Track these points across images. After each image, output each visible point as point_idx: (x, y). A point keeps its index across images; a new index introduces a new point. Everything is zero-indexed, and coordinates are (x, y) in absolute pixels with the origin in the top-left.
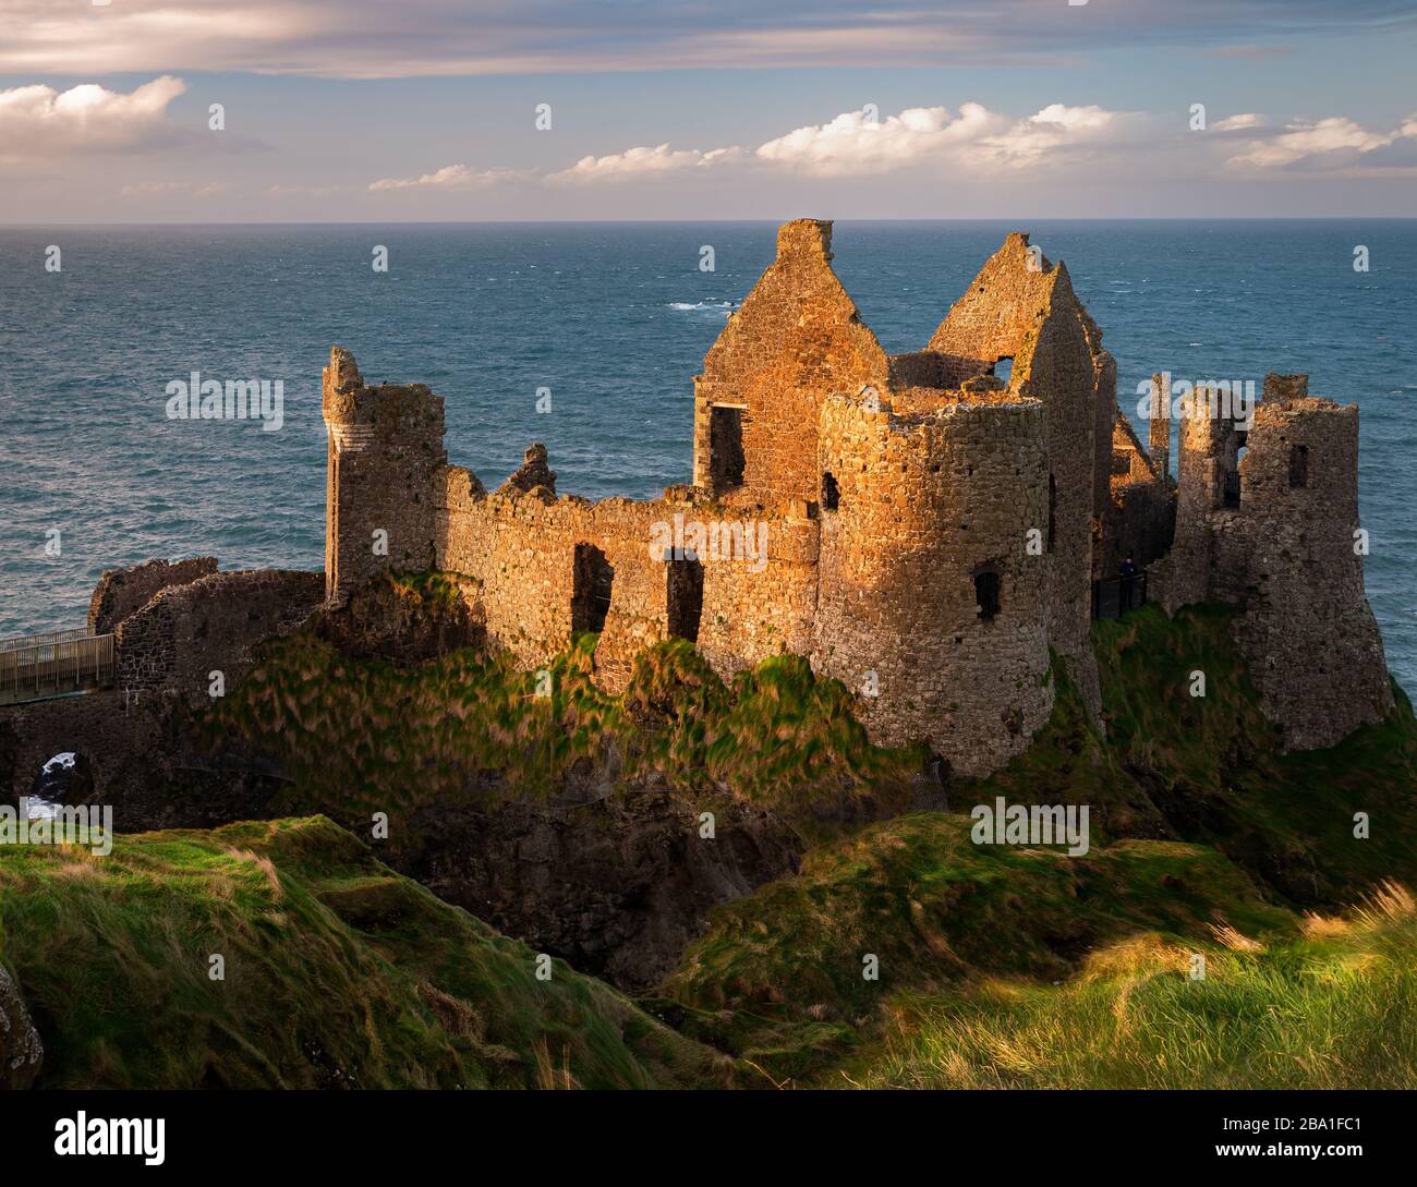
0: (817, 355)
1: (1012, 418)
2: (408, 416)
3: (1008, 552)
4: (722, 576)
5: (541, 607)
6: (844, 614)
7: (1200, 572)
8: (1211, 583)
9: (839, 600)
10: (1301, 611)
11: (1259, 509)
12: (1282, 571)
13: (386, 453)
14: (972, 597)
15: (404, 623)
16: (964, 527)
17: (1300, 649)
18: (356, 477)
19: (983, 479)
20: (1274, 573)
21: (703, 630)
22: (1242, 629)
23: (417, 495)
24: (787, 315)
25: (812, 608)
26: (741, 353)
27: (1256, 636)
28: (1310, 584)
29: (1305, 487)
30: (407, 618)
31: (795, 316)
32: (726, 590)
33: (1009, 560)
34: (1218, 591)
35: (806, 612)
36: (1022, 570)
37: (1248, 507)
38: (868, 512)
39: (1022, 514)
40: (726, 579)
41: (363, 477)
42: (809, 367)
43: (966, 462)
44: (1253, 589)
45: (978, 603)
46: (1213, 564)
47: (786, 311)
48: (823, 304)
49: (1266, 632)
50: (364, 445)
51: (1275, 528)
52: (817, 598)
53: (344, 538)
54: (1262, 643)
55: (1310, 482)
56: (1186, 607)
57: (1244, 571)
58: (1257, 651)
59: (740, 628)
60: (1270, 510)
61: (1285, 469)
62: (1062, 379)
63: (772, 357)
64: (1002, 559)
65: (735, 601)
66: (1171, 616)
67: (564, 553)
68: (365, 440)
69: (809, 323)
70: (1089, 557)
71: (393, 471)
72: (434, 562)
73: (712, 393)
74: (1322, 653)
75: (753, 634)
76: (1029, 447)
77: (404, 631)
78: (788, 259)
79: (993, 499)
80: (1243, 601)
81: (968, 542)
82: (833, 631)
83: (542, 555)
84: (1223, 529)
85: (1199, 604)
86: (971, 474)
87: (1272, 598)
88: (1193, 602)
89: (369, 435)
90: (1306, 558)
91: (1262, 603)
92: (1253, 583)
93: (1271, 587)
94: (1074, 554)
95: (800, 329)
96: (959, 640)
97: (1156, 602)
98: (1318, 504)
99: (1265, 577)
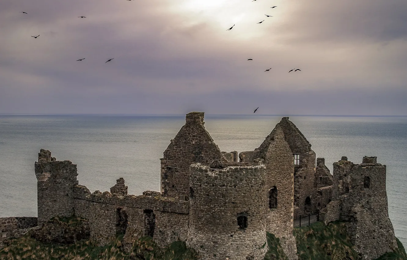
0: (198, 152)
1: (249, 171)
2: (63, 170)
3: (248, 210)
4: (161, 218)
5: (107, 227)
6: (195, 229)
7: (337, 212)
8: (341, 215)
9: (194, 225)
10: (368, 222)
11: (355, 194)
12: (361, 211)
13: (55, 181)
14: (236, 223)
15: (62, 233)
16: (233, 203)
17: (367, 233)
18: (44, 189)
19: (239, 189)
20: (358, 212)
21: (155, 234)
22: (349, 227)
23: (67, 194)
24: (189, 140)
25: (187, 227)
26: (175, 151)
27: (353, 229)
28: (370, 215)
29: (369, 188)
30: (63, 231)
31: (191, 141)
32: (162, 222)
33: (249, 212)
34: (343, 217)
35: (186, 228)
36: (254, 215)
37: (351, 193)
38: (202, 199)
39: (254, 198)
40: (162, 219)
41: (46, 189)
42: (197, 155)
43: (233, 184)
44: (352, 216)
45: (238, 225)
46: (341, 209)
47: (189, 139)
48: (200, 137)
49: (356, 228)
50: (47, 179)
51: (359, 199)
52: (189, 224)
53: (40, 208)
54: (355, 231)
55: (370, 186)
56: (332, 222)
57: (350, 211)
58: (354, 233)
59: (166, 233)
60: (358, 194)
61: (363, 183)
62: (280, 159)
63: (185, 153)
64: (246, 212)
65: (165, 225)
66: (326, 224)
67: (113, 211)
68: (48, 178)
69: (196, 142)
70: (292, 209)
71: (58, 187)
72: (74, 214)
73: (166, 163)
74: (373, 233)
75: (170, 234)
76: (256, 179)
77: (62, 235)
78: (189, 124)
79: (243, 194)
80: (350, 219)
81: (234, 207)
82: (192, 234)
83: (106, 212)
84: (344, 200)
85: (336, 221)
86: (235, 187)
87: (358, 219)
88: (334, 220)
89: (49, 176)
90: (369, 207)
91: (355, 220)
92: (352, 215)
93: (358, 216)
94: (286, 209)
95: (193, 144)
96: (232, 236)
97: (322, 221)
98: (373, 193)
99: (356, 213)
